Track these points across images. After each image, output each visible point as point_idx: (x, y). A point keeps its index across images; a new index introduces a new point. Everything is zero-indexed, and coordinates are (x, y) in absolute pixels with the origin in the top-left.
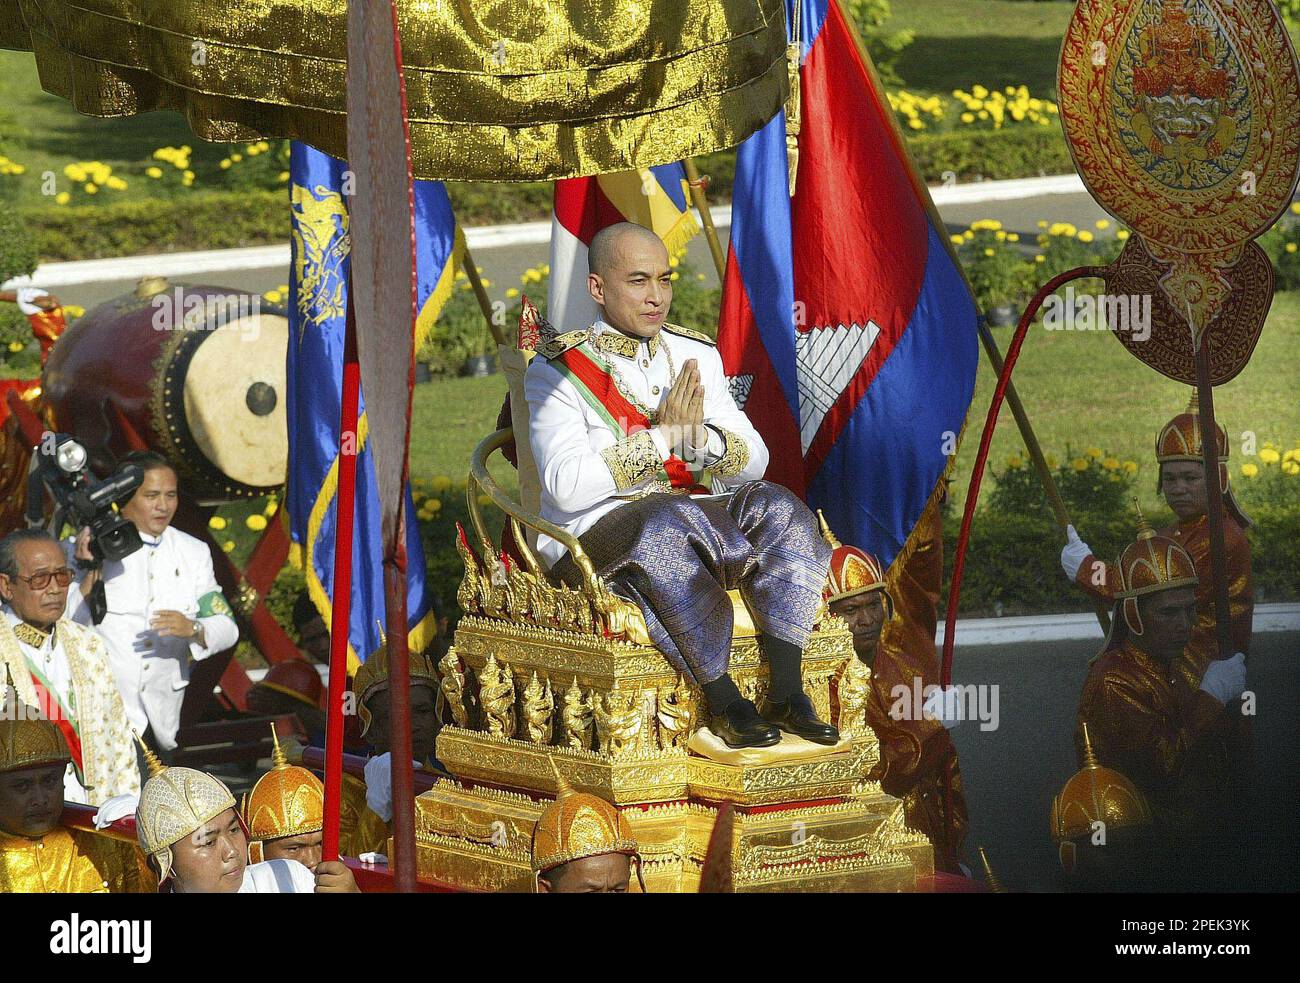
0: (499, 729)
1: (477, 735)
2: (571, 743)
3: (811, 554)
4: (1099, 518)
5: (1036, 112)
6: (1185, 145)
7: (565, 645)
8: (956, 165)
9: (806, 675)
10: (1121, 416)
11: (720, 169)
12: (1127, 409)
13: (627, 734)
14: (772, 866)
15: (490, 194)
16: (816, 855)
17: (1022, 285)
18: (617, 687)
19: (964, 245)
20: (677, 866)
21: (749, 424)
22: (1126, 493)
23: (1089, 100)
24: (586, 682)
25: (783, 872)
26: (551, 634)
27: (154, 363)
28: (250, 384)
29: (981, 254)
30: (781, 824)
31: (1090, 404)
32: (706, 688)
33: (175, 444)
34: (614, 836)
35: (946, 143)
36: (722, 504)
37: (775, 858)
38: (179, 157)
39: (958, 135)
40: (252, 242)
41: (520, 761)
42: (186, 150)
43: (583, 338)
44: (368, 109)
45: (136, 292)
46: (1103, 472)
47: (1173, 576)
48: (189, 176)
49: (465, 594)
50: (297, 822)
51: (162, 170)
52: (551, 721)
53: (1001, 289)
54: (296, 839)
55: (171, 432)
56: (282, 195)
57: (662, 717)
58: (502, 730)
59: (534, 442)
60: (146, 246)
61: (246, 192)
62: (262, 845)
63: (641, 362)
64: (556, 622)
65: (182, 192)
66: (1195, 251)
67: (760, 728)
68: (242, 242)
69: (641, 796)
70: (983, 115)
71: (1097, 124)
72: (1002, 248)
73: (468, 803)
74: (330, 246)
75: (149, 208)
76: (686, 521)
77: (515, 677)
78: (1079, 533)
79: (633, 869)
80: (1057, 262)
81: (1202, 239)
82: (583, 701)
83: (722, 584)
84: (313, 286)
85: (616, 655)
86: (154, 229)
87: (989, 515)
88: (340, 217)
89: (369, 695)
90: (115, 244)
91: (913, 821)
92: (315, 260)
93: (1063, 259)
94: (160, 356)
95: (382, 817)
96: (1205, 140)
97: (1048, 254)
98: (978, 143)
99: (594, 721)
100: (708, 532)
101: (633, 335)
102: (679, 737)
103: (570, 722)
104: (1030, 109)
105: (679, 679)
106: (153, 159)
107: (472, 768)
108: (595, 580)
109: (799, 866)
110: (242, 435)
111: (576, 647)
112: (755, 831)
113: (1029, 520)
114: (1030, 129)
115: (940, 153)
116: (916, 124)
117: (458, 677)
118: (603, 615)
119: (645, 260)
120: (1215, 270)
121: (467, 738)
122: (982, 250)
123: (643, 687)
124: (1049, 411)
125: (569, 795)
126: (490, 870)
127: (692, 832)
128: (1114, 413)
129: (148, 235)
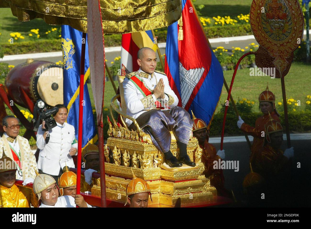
0: (117, 163)
1: (112, 164)
2: (134, 166)
3: (189, 123)
4: (246, 114)
5: (232, 22)
6: (278, 30)
7: (132, 144)
8: (213, 34)
9: (188, 151)
10: (251, 91)
11: (160, 35)
12: (252, 89)
13: (147, 164)
14: (180, 194)
15: (107, 40)
16: (190, 192)
17: (228, 61)
18: (145, 153)
19: (215, 52)
20: (159, 194)
21: (174, 93)
22: (252, 109)
23: (257, 21)
24: (137, 152)
25: (183, 196)
26: (129, 141)
27: (30, 78)
28: (52, 83)
29: (219, 54)
30: (183, 185)
31: (244, 88)
32: (165, 154)
33: (35, 97)
34: (145, 189)
35: (211, 29)
36: (168, 111)
37: (181, 192)
38: (36, 31)
39: (214, 27)
40: (53, 51)
41: (122, 170)
42: (38, 30)
43: (136, 74)
44: (93, 21)
45: (26, 62)
46: (247, 104)
47: (277, 129)
48: (38, 36)
49: (109, 132)
50: (71, 184)
51: (32, 34)
52: (129, 161)
53: (223, 62)
54: (71, 188)
55: (34, 94)
56: (59, 40)
57: (155, 160)
58: (118, 163)
59: (125, 97)
60: (28, 52)
61: (52, 39)
62: (63, 189)
63: (149, 79)
64: (130, 139)
65: (37, 39)
66: (280, 55)
67: (178, 163)
68: (51, 51)
69: (150, 178)
70: (220, 23)
71: (258, 26)
72: (224, 53)
73: (110, 180)
74: (70, 52)
75: (29, 43)
76: (160, 116)
77: (121, 151)
78: (241, 118)
79: (149, 196)
80: (236, 56)
81: (282, 52)
82: (137, 157)
83: (168, 130)
84: (66, 61)
85: (144, 146)
86: (30, 48)
87: (221, 114)
88: (72, 45)
89: (85, 156)
90: (22, 51)
91: (212, 184)
92: (66, 55)
93: (238, 55)
94: (32, 77)
95: (89, 184)
96: (282, 29)
97: (234, 54)
98: (219, 29)
99: (139, 161)
100: (165, 118)
101: (148, 73)
102: (159, 165)
103: (134, 161)
104: (230, 21)
105: (159, 152)
106: (30, 32)
107: (111, 172)
108: (139, 129)
109: (186, 195)
110: (50, 95)
111: (135, 144)
112: (177, 186)
113: (230, 115)
114: (230, 26)
115: (210, 31)
116: (204, 25)
117: (108, 151)
118: (141, 137)
119: (151, 56)
120: (285, 59)
121: (110, 165)
122: (219, 53)
123: (151, 154)
124: (234, 90)
125: (135, 178)
126: (115, 195)
127: (162, 187)
128: (249, 90)
129: (29, 49)
